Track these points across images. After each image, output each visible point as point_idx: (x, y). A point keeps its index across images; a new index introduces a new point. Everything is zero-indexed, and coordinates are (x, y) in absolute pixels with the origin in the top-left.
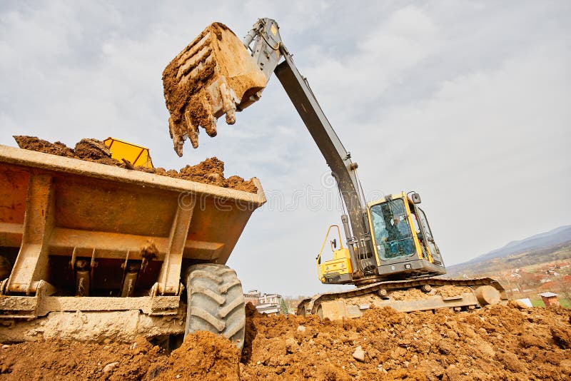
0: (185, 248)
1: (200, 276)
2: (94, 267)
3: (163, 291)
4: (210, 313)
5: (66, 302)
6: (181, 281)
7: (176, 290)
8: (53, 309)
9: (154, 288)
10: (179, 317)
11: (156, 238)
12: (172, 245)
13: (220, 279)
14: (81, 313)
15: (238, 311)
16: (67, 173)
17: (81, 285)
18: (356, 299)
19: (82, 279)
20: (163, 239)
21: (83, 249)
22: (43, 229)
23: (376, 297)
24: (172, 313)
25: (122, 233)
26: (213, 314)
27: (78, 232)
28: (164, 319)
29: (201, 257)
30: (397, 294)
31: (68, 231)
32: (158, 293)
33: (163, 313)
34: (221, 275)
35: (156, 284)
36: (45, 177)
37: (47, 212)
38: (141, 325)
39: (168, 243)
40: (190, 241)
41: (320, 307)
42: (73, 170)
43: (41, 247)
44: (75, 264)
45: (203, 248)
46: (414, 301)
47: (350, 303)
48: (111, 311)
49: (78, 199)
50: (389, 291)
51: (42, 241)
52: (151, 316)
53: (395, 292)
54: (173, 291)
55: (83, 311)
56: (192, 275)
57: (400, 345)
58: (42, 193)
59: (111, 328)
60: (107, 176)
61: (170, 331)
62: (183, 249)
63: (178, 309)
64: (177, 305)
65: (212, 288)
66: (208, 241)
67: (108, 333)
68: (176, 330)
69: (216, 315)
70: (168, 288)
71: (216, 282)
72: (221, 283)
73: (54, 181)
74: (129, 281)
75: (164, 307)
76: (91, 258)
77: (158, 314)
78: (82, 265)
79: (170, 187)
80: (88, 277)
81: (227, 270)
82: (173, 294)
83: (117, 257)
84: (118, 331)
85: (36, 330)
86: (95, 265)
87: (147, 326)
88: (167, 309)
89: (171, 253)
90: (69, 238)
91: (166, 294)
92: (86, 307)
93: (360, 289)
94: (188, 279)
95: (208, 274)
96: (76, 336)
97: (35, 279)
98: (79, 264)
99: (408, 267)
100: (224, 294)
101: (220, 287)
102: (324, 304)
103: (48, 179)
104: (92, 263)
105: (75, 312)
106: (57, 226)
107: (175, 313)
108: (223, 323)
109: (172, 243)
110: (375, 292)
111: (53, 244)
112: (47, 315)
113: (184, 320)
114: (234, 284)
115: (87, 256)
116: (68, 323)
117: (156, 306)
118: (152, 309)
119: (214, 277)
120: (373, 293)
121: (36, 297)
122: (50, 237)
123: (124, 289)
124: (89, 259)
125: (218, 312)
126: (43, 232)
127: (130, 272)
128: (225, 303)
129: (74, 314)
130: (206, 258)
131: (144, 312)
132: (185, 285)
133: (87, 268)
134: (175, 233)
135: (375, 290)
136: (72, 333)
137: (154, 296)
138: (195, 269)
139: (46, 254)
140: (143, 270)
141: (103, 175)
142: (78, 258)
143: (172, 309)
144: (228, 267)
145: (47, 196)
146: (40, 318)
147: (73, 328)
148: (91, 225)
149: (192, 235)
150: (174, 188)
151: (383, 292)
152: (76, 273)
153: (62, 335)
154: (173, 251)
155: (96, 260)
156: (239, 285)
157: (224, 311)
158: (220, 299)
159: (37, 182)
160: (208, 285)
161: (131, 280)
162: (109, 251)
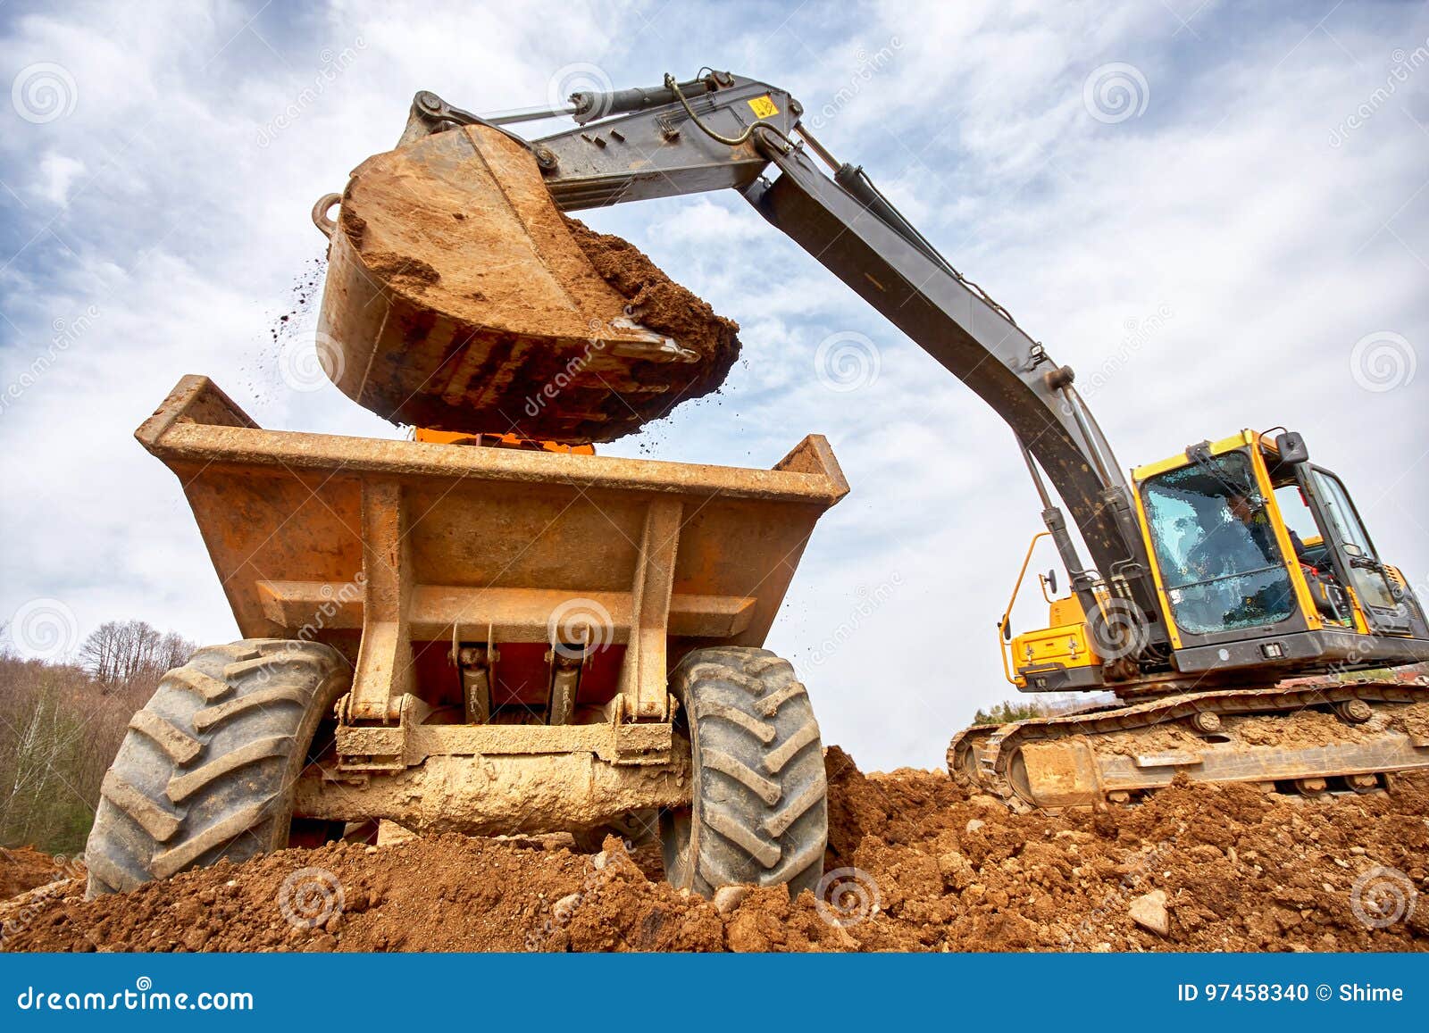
0: (672, 615)
1: (711, 677)
2: (495, 663)
3: (634, 713)
4: (745, 763)
5: (452, 735)
6: (670, 689)
7: (661, 708)
8: (433, 750)
9: (616, 704)
10: (674, 768)
11: (606, 594)
12: (642, 612)
13: (756, 684)
14: (482, 759)
15: (808, 758)
16: (424, 476)
17: (474, 700)
18: (1122, 740)
19: (474, 688)
20: (622, 595)
21: (470, 625)
22: (395, 592)
23: (1188, 736)
24: (659, 761)
25: (537, 587)
26: (752, 767)
27: (457, 590)
28: (644, 772)
29: (707, 631)
30: (1255, 728)
31: (438, 589)
32: (626, 718)
33: (640, 761)
34: (757, 675)
35: (619, 696)
36: (388, 487)
37: (399, 557)
38: (599, 784)
39: (634, 605)
40: (680, 597)
41: (1019, 756)
42: (437, 468)
43: (396, 626)
44: (459, 658)
45: (710, 610)
46: (1314, 748)
47: (1105, 749)
48: (538, 754)
49: (450, 525)
50: (1226, 717)
51: (397, 614)
52: (617, 766)
53: (1250, 722)
54: (655, 712)
55: (485, 755)
56: (693, 675)
57: (1280, 903)
58: (386, 517)
59: (542, 790)
60: (499, 472)
61: (658, 798)
62: (666, 617)
63: (671, 751)
64: (668, 743)
65: (741, 705)
66: (717, 594)
67: (536, 800)
68: (672, 797)
69: (758, 766)
70: (644, 706)
71: (750, 690)
72: (760, 694)
73: (404, 493)
74: (564, 690)
75: (642, 746)
76: (486, 644)
77: (631, 761)
78: (471, 659)
79: (625, 482)
80: (485, 682)
81: (770, 660)
82: (655, 719)
83: (534, 639)
84: (557, 798)
85: (408, 793)
86: (495, 657)
87: (609, 787)
88: (646, 752)
89: (641, 627)
90: (442, 606)
91: (642, 719)
92: (491, 747)
93: (1133, 710)
94: (686, 685)
95: (729, 672)
96: (480, 806)
97: (395, 692)
98: (466, 656)
99: (1273, 651)
100: (768, 718)
101: (759, 703)
102: (1028, 749)
103: (395, 490)
104: (490, 654)
105: (471, 756)
106: (418, 582)
107: (665, 760)
108: (775, 786)
109: (643, 605)
110: (1185, 719)
111: (417, 620)
112: (424, 762)
113: (687, 774)
114: (792, 693)
115: (479, 639)
116: (462, 782)
117: (624, 745)
118: (618, 751)
119: (743, 679)
120: (1174, 721)
121: (401, 728)
122: (409, 605)
123: (555, 706)
124: (483, 646)
125: (761, 760)
126: (397, 597)
127: (562, 668)
128: (775, 739)
129: (469, 761)
130: (718, 633)
131: (602, 756)
132: (679, 698)
133: (481, 665)
134: (646, 582)
135: (1179, 715)
136: (471, 800)
137: (618, 724)
138: (697, 661)
139: (406, 641)
140: (587, 665)
141: (491, 471)
142: (463, 645)
143: (658, 753)
144: (771, 654)
145: (396, 526)
146: (410, 768)
147: (472, 790)
148: (478, 575)
149: (684, 583)
150: (634, 482)
151: (1209, 721)
152: (462, 675)
153: (455, 803)
154: (645, 622)
155: (495, 646)
156: (802, 696)
157: (775, 759)
158: (763, 730)
159: (375, 498)
160: (733, 699)
161: (566, 688)
162: (518, 628)
